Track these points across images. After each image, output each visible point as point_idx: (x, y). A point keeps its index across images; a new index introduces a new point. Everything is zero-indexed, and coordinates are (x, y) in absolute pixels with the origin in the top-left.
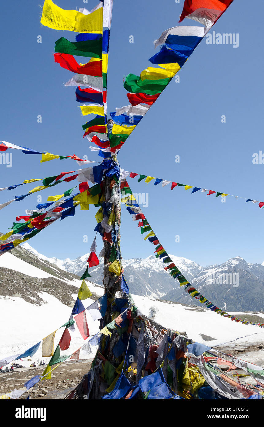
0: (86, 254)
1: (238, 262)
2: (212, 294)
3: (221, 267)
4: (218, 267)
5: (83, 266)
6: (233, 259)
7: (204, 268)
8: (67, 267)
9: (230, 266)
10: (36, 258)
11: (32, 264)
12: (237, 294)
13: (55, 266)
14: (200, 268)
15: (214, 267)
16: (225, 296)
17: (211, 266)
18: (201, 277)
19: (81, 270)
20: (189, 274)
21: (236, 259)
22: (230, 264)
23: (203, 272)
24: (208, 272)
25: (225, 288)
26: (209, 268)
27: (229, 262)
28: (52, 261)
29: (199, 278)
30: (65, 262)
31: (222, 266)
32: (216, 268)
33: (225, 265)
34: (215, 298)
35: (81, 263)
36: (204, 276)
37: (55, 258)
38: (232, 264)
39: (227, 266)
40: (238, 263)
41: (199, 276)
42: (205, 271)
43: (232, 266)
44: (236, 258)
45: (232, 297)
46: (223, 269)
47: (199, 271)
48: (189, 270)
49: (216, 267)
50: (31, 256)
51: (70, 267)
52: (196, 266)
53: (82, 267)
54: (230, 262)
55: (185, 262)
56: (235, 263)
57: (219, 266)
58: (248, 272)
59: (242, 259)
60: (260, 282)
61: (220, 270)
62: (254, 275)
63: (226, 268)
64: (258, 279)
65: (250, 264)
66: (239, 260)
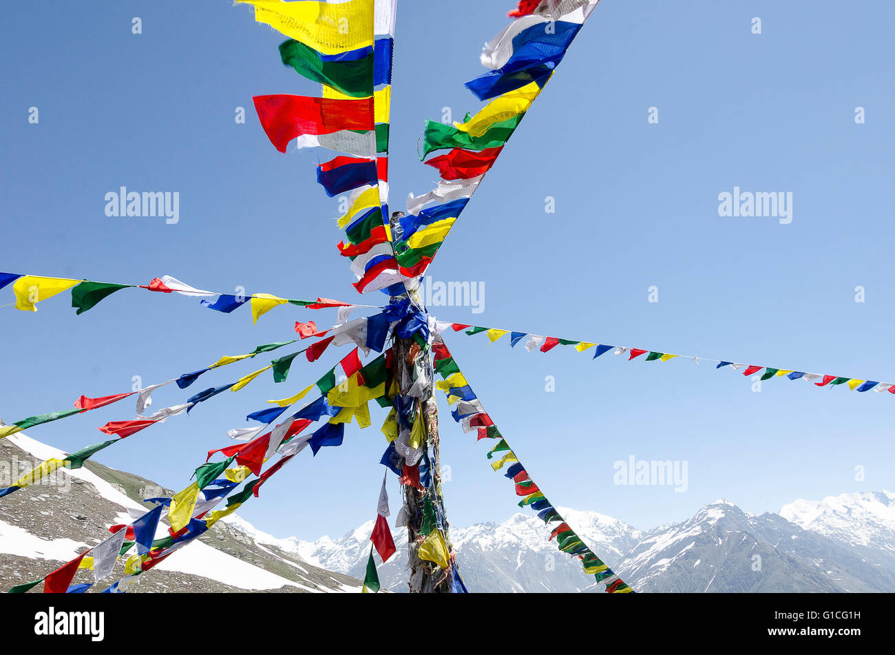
0: (367, 523)
1: (723, 513)
3: (684, 527)
4: (678, 529)
5: (360, 552)
6: (710, 507)
7: (644, 534)
8: (324, 558)
9: (705, 525)
10: (249, 543)
11: (242, 556)
13: (296, 558)
14: (635, 535)
15: (669, 529)
17: (661, 528)
18: (642, 556)
19: (357, 563)
20: (612, 552)
21: (718, 505)
22: (705, 519)
23: (644, 543)
24: (655, 543)
25: (700, 579)
26: (656, 532)
27: (702, 514)
28: (287, 545)
29: (637, 559)
30: (319, 546)
31: (688, 526)
32: (674, 532)
33: (692, 523)
35: (356, 545)
36: (648, 553)
37: (294, 538)
38: (710, 519)
39: (698, 525)
40: (723, 515)
41: (636, 554)
42: (647, 541)
43: (711, 523)
44: (717, 503)
46: (690, 533)
47: (635, 542)
48: (610, 541)
49: (673, 528)
50: (239, 538)
51: (332, 557)
52: (626, 530)
53: (358, 556)
54: (705, 515)
55: (599, 522)
56: (717, 514)
57: (679, 527)
58: (750, 535)
59: (732, 505)
60: (781, 558)
61: (682, 536)
62: (764, 541)
63: (696, 531)
64: (777, 551)
65: (753, 515)
66: (725, 508)
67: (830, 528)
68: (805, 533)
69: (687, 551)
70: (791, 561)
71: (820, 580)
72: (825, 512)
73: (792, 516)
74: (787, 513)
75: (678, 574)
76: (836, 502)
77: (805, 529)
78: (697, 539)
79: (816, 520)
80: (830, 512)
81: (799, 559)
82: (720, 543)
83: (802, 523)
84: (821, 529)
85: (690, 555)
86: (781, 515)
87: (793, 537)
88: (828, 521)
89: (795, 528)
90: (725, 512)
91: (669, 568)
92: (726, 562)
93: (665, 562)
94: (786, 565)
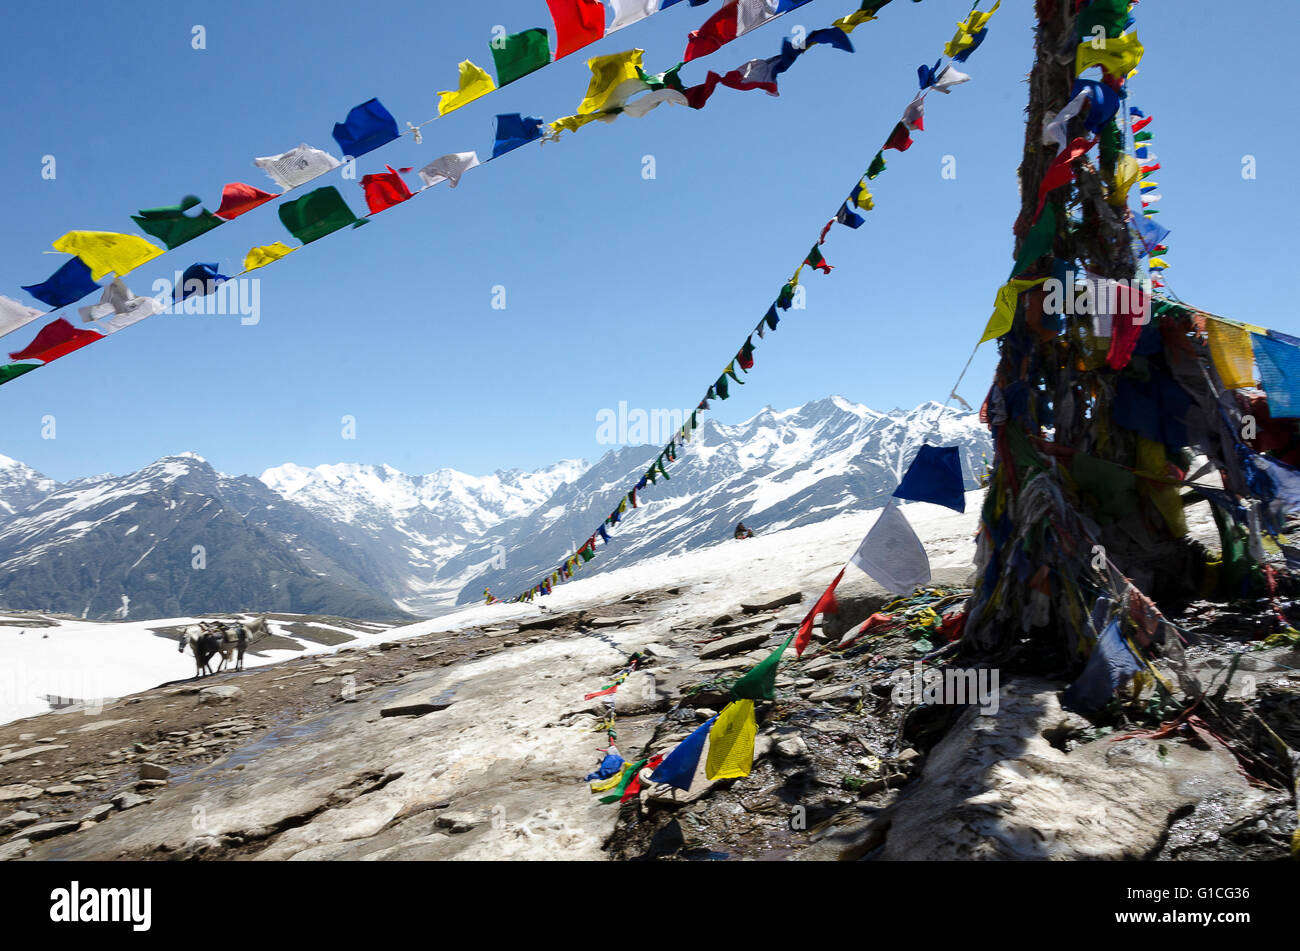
1: (186, 469)
2: (83, 571)
3: (125, 482)
4: (115, 484)
6: (171, 460)
7: (59, 485)
9: (157, 482)
12: (170, 567)
15: (100, 483)
16: (130, 577)
17: (89, 481)
18: (47, 516)
21: (182, 459)
22: (159, 474)
23: (56, 498)
24: (73, 499)
25: (132, 551)
26: (78, 485)
27: (155, 467)
29: (38, 519)
31: (131, 482)
32: (108, 488)
33: (139, 477)
34: (91, 584)
38: (166, 475)
39: (147, 481)
40: (186, 473)
41: (38, 513)
42: (62, 496)
43: (166, 480)
44: (183, 455)
45: (152, 577)
46: (131, 491)
49: (108, 482)
52: (29, 477)
54: (161, 469)
56: (177, 470)
57: (119, 482)
58: (216, 501)
59: (201, 460)
60: (248, 530)
61: (119, 493)
62: (233, 509)
63: (143, 488)
64: (245, 522)
65: (226, 477)
66: (191, 462)
67: (315, 500)
68: (286, 503)
69: (122, 514)
70: (259, 534)
71: (288, 557)
72: (314, 482)
73: (274, 483)
74: (269, 478)
75: (99, 543)
76: (328, 472)
77: (286, 498)
78: (141, 499)
79: (302, 489)
80: (320, 482)
81: (269, 533)
82: (173, 506)
83: (285, 491)
84: (304, 501)
85: (126, 520)
86: (262, 479)
87: (270, 507)
88: (316, 492)
89: (273, 496)
90: (191, 469)
91: (88, 534)
92: (174, 531)
93: (83, 526)
94: (252, 538)
